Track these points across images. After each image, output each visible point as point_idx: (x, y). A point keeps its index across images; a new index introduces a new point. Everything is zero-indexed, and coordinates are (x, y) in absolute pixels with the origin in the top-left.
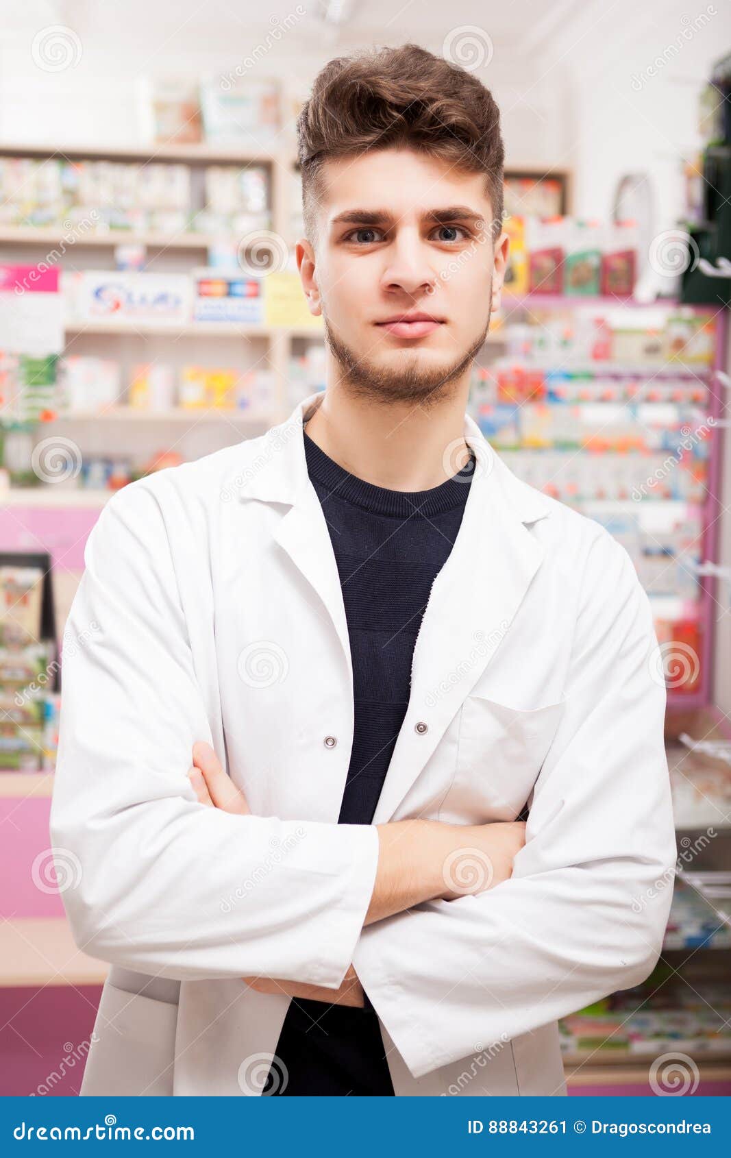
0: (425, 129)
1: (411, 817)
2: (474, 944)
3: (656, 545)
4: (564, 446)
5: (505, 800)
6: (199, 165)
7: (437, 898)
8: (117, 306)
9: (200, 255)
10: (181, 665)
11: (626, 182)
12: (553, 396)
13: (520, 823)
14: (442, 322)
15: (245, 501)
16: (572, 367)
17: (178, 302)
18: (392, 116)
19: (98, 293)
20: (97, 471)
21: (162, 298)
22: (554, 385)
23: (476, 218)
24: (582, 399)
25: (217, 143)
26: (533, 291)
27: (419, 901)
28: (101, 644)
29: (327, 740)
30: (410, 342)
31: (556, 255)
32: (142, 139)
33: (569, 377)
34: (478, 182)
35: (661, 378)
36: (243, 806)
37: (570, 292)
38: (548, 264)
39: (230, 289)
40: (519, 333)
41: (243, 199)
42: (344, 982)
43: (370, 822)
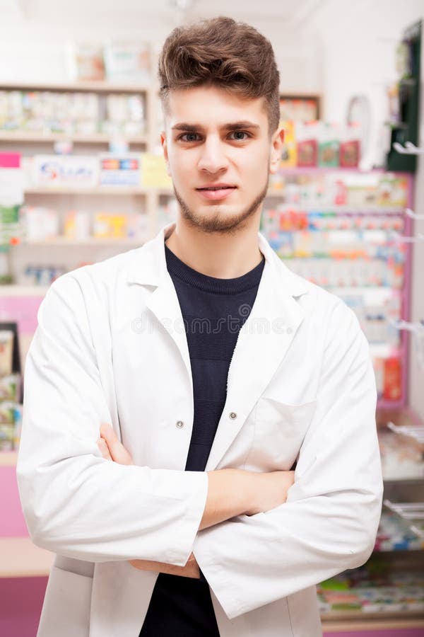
0: (221, 77)
1: (229, 467)
2: (264, 540)
3: (374, 313)
4: (319, 256)
5: (283, 459)
6: (104, 94)
7: (242, 514)
8: (55, 176)
9: (105, 146)
10: (94, 379)
11: (354, 101)
12: (312, 227)
13: (291, 472)
14: (235, 187)
15: (130, 285)
16: (323, 209)
17: (90, 173)
18: (202, 69)
19: (43, 168)
20: (46, 275)
21: (81, 171)
22: (314, 220)
23: (255, 127)
24: (329, 228)
25: (114, 81)
26: (300, 164)
27: (232, 516)
28: (48, 367)
29: (178, 423)
30: (216, 202)
31: (313, 144)
32: (70, 80)
33: (321, 215)
34: (258, 103)
35: (375, 215)
36: (130, 459)
37: (322, 166)
38: (308, 149)
39: (121, 165)
40: (292, 190)
41: (129, 113)
42: (188, 562)
43: (204, 471)
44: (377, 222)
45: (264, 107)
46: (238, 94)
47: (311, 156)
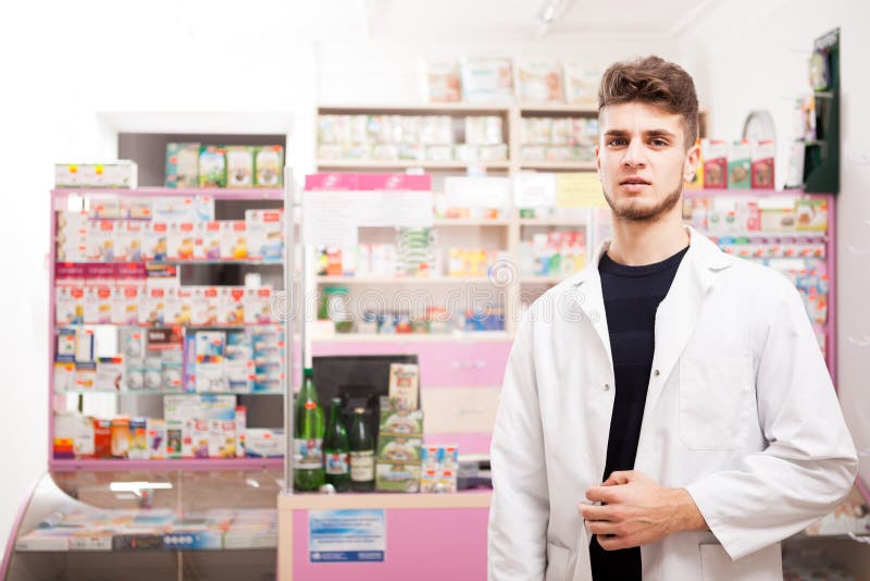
6: (460, 115)
11: (751, 117)
14: (649, 184)
16: (735, 235)
18: (632, 87)
20: (389, 320)
23: (672, 135)
24: (743, 255)
25: (472, 101)
26: (706, 186)
29: (606, 387)
30: (633, 194)
31: (723, 163)
33: (733, 241)
34: (676, 118)
35: (794, 241)
37: (732, 187)
38: (717, 168)
40: (700, 213)
44: (796, 249)
45: (681, 123)
46: (659, 108)
47: (719, 176)
